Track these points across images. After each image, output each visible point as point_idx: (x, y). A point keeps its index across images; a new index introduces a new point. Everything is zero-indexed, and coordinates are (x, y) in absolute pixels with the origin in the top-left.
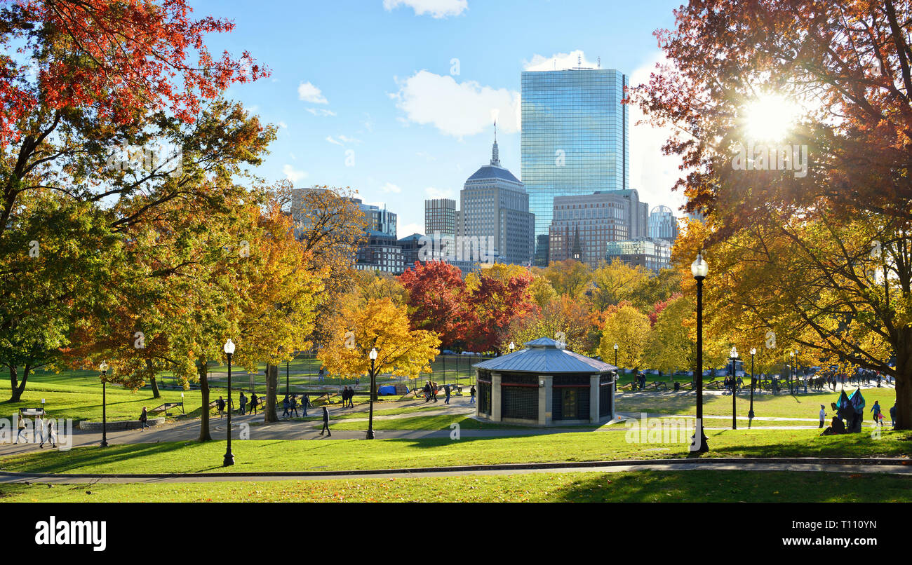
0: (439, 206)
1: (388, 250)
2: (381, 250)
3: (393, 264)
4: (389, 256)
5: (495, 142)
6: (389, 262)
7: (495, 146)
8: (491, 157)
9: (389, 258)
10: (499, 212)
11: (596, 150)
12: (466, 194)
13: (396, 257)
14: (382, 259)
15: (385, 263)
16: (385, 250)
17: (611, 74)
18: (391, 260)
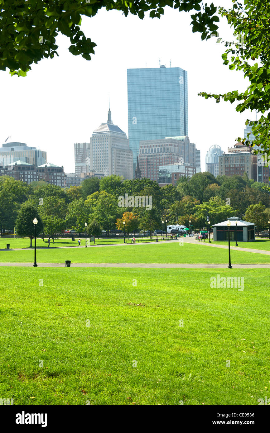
0: (82, 147)
1: (57, 174)
2: (53, 174)
3: (60, 182)
4: (58, 177)
5: (109, 109)
6: (58, 181)
7: (110, 112)
8: (107, 119)
9: (58, 178)
10: (111, 150)
11: (169, 114)
12: (93, 140)
13: (61, 178)
14: (53, 179)
15: (55, 181)
16: (55, 174)
17: (177, 69)
18: (59, 180)
